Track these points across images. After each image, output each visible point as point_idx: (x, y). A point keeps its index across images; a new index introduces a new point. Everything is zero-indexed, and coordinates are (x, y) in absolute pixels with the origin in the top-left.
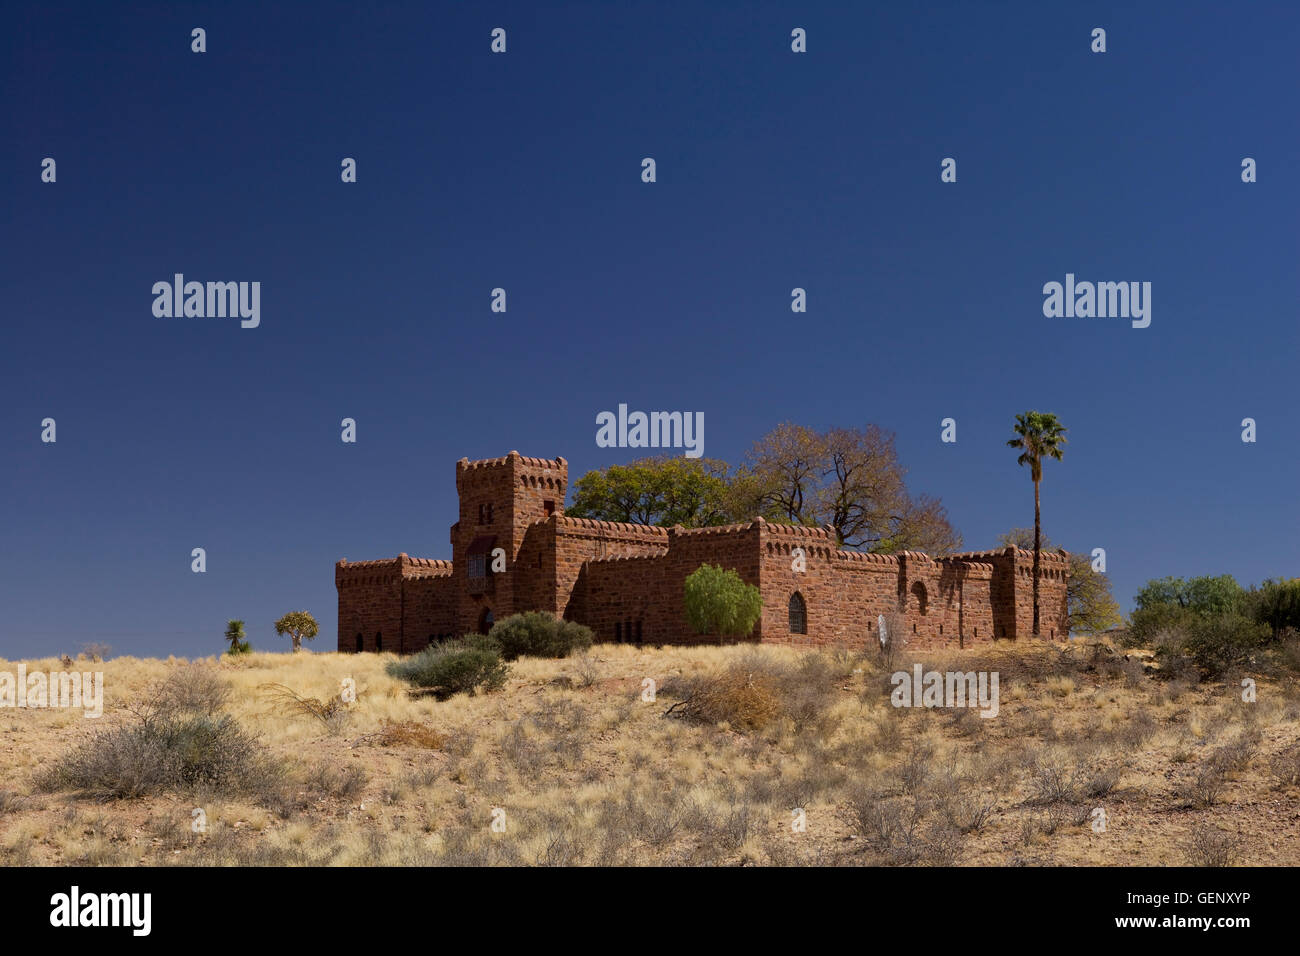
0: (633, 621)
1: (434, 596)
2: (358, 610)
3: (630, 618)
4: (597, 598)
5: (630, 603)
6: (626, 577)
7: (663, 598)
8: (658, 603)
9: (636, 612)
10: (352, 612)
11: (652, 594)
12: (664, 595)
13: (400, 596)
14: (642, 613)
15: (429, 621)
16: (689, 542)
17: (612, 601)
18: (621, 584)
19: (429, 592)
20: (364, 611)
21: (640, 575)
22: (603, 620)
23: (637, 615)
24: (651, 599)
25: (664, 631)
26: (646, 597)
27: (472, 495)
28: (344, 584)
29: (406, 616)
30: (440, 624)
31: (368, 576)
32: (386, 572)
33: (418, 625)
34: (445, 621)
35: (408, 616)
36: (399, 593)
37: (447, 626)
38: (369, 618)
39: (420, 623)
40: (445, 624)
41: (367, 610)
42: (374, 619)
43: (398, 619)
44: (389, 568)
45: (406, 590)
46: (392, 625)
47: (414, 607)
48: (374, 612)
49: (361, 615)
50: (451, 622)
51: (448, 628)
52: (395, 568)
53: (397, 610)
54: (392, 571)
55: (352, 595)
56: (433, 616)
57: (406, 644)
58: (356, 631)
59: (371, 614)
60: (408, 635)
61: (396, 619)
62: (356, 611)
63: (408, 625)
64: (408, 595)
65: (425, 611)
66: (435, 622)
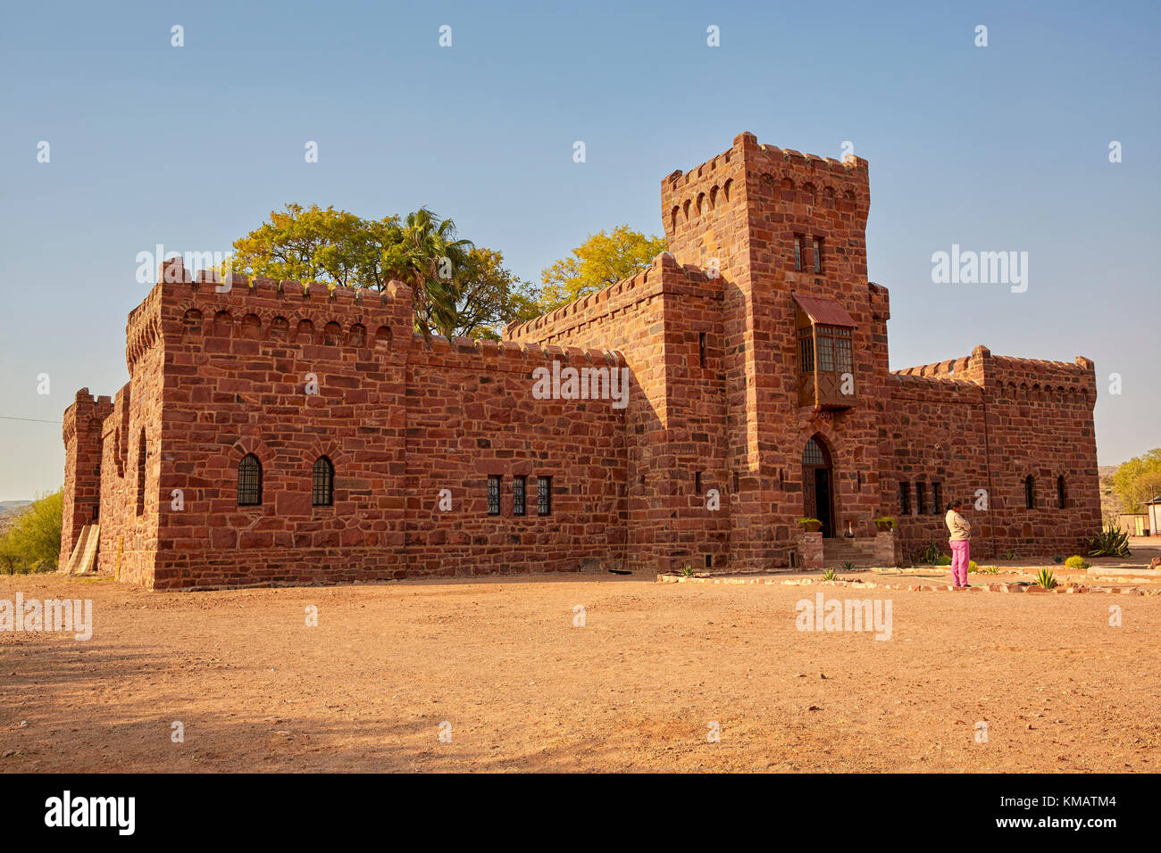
2: (245, 395)
3: (924, 476)
5: (921, 453)
6: (913, 410)
7: (970, 451)
8: (964, 458)
9: (932, 469)
10: (219, 398)
11: (954, 443)
12: (973, 447)
13: (398, 380)
14: (941, 471)
15: (487, 445)
16: (1011, 374)
17: (894, 448)
18: (906, 421)
19: (484, 381)
20: (268, 400)
21: (934, 413)
23: (933, 473)
24: (954, 449)
26: (946, 447)
27: (777, 210)
28: (194, 323)
29: (415, 427)
30: (519, 454)
31: (295, 318)
32: (361, 317)
33: (452, 449)
34: (532, 449)
35: (423, 427)
36: (397, 373)
37: (538, 459)
38: (289, 420)
39: (460, 447)
40: (534, 454)
41: (282, 398)
42: (309, 424)
43: (390, 432)
44: (370, 309)
45: (415, 367)
46: (372, 444)
47: (440, 411)
48: (307, 407)
49: (259, 409)
50: (550, 453)
51: (541, 465)
52: (391, 313)
53: (390, 409)
54: (379, 318)
55: (225, 354)
56: (498, 433)
57: (415, 490)
58: (239, 448)
59: (297, 412)
60: (420, 472)
61: (386, 432)
62: (238, 397)
63: (422, 447)
64: (422, 379)
65: (475, 421)
66: (504, 449)
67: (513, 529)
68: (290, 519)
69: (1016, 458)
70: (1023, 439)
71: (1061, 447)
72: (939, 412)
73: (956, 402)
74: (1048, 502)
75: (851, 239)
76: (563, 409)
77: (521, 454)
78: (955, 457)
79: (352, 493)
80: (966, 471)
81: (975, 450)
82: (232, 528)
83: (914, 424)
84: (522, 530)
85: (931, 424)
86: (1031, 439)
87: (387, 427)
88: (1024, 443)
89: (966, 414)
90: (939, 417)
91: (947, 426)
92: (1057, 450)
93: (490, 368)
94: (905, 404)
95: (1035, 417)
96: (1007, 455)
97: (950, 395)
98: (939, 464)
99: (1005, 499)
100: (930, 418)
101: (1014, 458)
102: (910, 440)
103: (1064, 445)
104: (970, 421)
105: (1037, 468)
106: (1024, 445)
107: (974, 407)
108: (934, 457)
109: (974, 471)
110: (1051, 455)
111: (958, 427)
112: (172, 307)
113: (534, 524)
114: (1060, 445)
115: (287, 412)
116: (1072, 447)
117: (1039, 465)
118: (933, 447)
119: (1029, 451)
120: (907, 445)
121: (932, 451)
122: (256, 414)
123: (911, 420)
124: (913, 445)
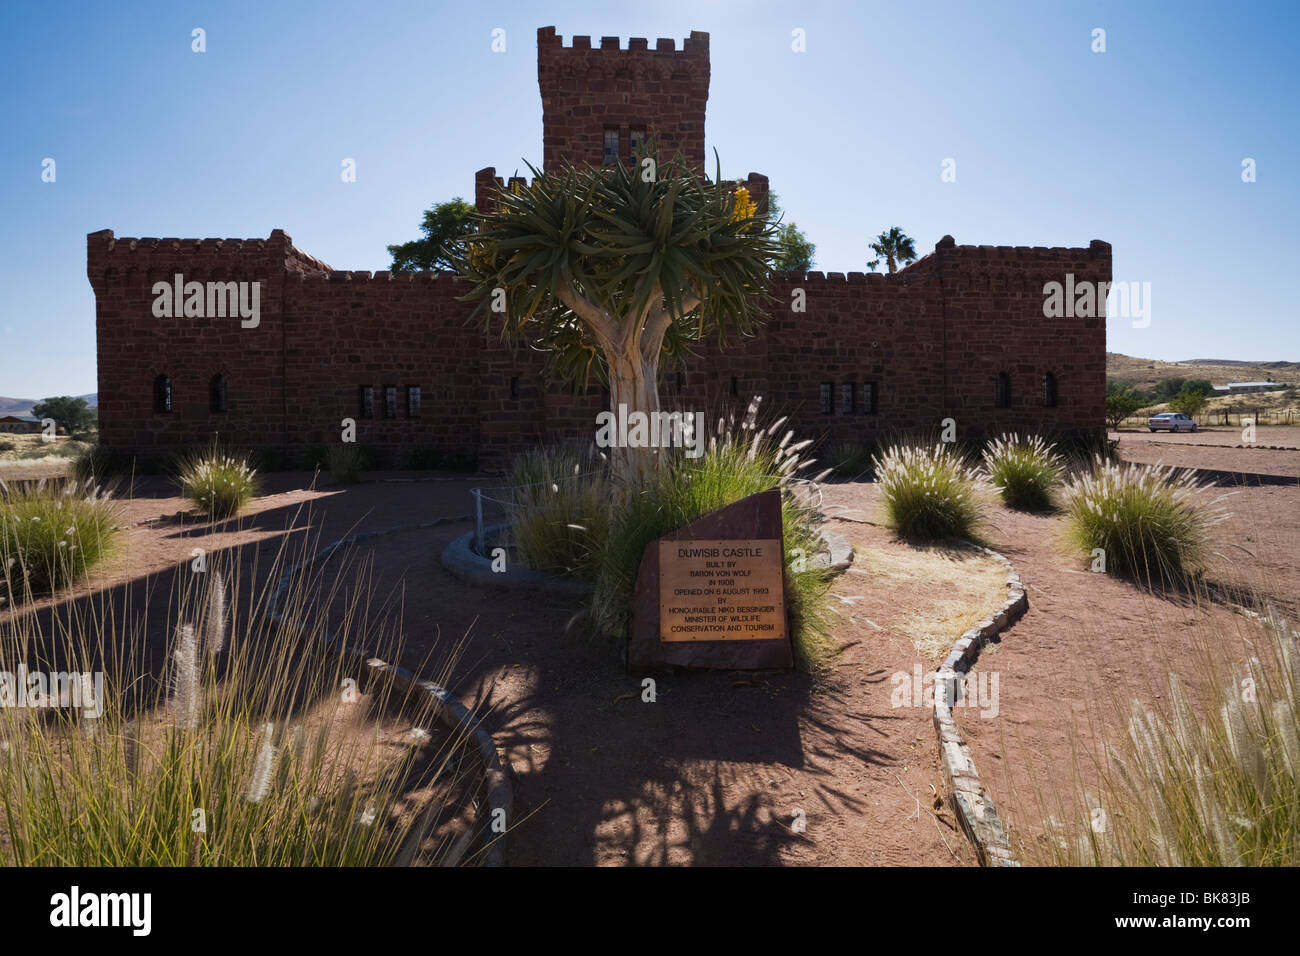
0: (859, 380)
1: (368, 313)
2: (155, 330)
3: (856, 375)
4: (783, 341)
5: (852, 352)
6: (845, 308)
7: (921, 348)
8: (912, 355)
9: (866, 367)
11: (899, 340)
12: (926, 344)
13: (275, 310)
14: (878, 369)
15: (356, 359)
16: (983, 263)
17: (815, 347)
18: (834, 319)
19: (354, 306)
20: (171, 333)
21: (874, 309)
22: (793, 377)
23: (867, 372)
24: (898, 347)
25: (923, 400)
26: (887, 345)
27: (582, 102)
28: (114, 279)
29: (294, 348)
30: (386, 366)
31: (187, 267)
32: (240, 262)
33: (326, 365)
34: (400, 361)
35: (300, 348)
36: (275, 303)
37: (405, 370)
38: (188, 348)
39: (332, 362)
40: (401, 366)
41: (184, 332)
42: (205, 350)
43: (272, 353)
44: (248, 254)
45: (293, 299)
46: (255, 363)
47: (314, 333)
48: (202, 337)
49: (165, 341)
50: (416, 364)
51: (408, 375)
52: (265, 256)
53: (269, 336)
54: (256, 261)
55: (138, 300)
56: (368, 350)
57: (294, 399)
58: (152, 370)
59: (194, 340)
60: (299, 384)
61: (266, 353)
62: (151, 332)
63: (299, 364)
64: (299, 309)
65: (346, 341)
66: (373, 362)
67: (381, 430)
68: (193, 423)
69: (985, 354)
70: (997, 333)
71: (1052, 341)
72: (881, 309)
73: (904, 296)
74: (1027, 400)
75: (683, 122)
76: (430, 326)
77: (390, 367)
78: (900, 355)
79: (240, 402)
80: (913, 369)
81: (929, 347)
82: (151, 429)
83: (844, 322)
84: (388, 430)
85: (868, 322)
86: (1009, 333)
87: (267, 350)
88: (997, 338)
89: (918, 309)
90: (880, 314)
91: (890, 322)
92: (1045, 344)
93: (358, 294)
94: (834, 302)
95: (1016, 309)
96: (972, 351)
97: (896, 290)
98: (878, 362)
99: (965, 398)
100: (867, 315)
101: (981, 354)
102: (839, 339)
103: (1058, 338)
104: (923, 316)
105: (1015, 364)
106: (998, 340)
107: (929, 302)
108: (870, 356)
109: (925, 369)
110: (1036, 349)
111: (906, 323)
112: (94, 267)
113: (401, 424)
114: (1051, 338)
115: (188, 340)
116: (1068, 340)
117: (1018, 361)
118: (869, 345)
119: (1004, 347)
120: (833, 344)
121: (868, 349)
122: (164, 344)
123: (841, 318)
124: (841, 344)
